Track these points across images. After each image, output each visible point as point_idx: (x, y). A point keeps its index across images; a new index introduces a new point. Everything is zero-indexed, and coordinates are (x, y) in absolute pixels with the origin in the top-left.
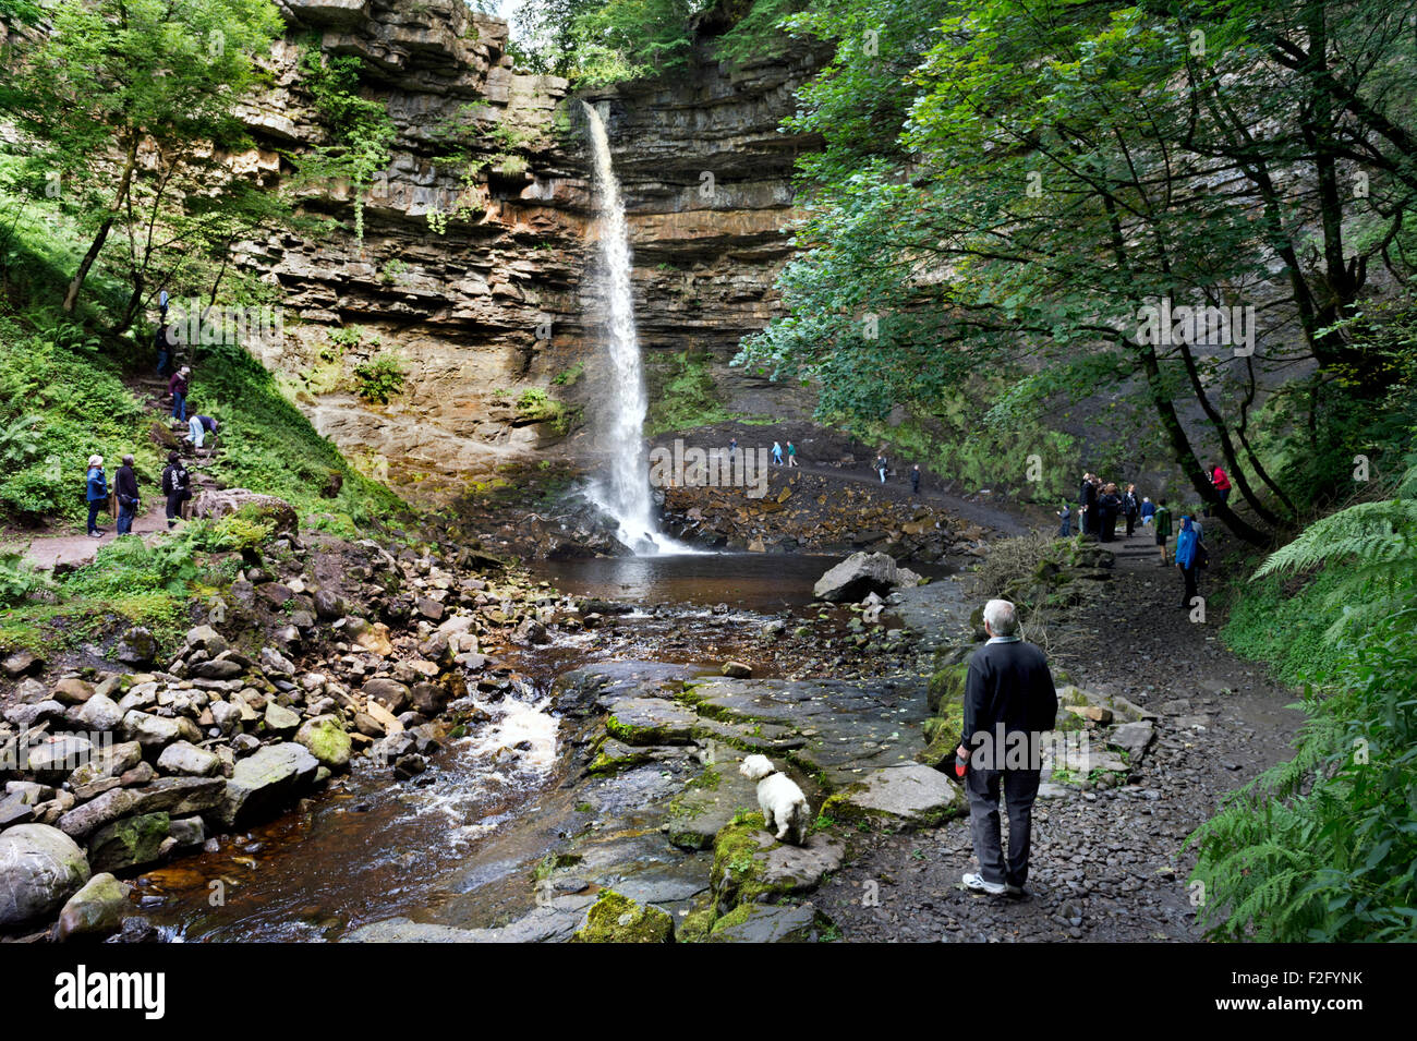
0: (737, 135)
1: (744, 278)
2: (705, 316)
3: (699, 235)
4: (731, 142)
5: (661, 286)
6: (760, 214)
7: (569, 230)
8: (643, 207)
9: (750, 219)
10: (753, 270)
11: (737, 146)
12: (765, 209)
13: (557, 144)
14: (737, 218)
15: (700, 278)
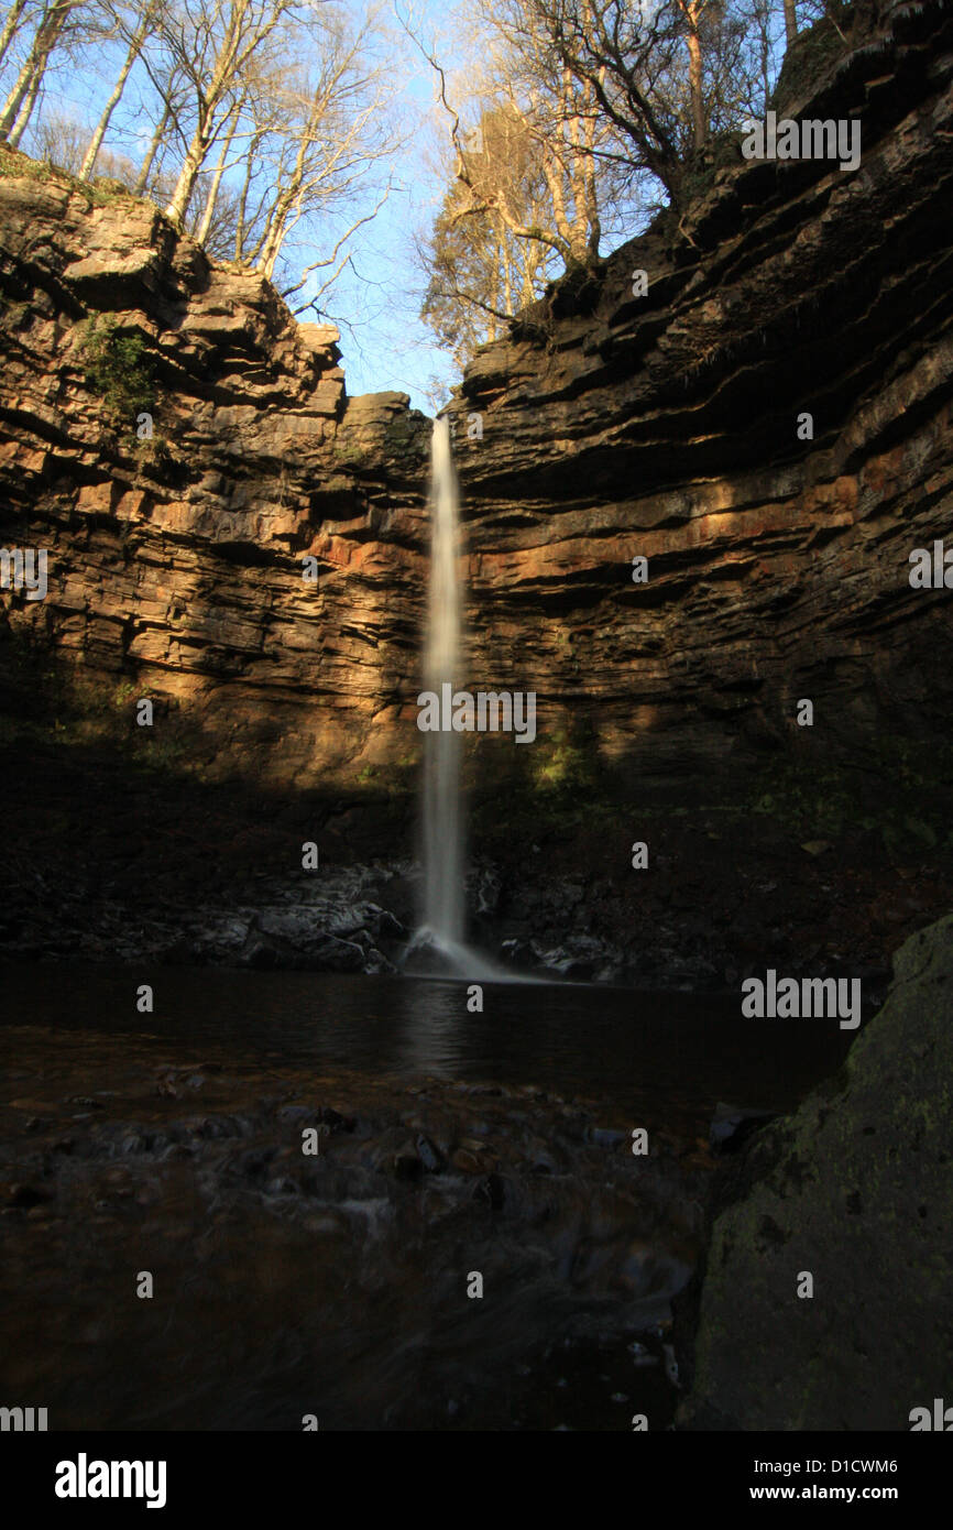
0: (611, 425)
1: (634, 628)
2: (587, 681)
3: (571, 570)
4: (604, 435)
5: (529, 644)
6: (648, 537)
7: (412, 572)
8: (502, 542)
9: (636, 543)
10: (646, 617)
11: (611, 438)
12: (656, 528)
13: (393, 461)
14: (619, 542)
15: (580, 633)
